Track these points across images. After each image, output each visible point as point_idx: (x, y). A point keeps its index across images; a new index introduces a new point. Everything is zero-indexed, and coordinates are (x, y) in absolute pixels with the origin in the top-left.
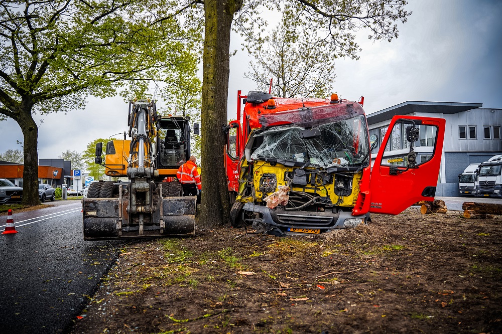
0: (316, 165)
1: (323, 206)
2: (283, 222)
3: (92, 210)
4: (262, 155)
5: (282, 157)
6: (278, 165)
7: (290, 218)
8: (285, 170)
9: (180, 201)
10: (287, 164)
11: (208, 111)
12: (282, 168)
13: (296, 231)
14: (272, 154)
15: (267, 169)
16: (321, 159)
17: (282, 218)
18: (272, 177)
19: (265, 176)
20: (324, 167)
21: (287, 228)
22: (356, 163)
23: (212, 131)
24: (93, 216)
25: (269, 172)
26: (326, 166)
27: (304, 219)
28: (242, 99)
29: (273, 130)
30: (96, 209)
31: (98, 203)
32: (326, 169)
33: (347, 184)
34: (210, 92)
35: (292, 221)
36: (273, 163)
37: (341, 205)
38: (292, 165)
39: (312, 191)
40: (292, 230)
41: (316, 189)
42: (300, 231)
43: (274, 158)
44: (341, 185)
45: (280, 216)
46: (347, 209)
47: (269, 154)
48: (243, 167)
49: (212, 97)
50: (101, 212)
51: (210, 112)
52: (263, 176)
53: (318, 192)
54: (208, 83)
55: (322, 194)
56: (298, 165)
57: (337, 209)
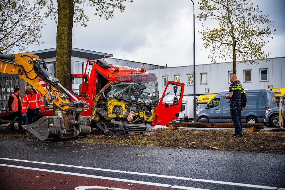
0: (140, 102)
1: (141, 121)
2: (127, 129)
3: (51, 123)
4: (116, 96)
5: (126, 97)
6: (122, 101)
7: (130, 127)
8: (125, 104)
9: (84, 118)
10: (128, 101)
11: (64, 66)
12: (124, 103)
13: (131, 133)
14: (121, 95)
15: (117, 103)
16: (143, 99)
17: (127, 127)
18: (120, 107)
19: (115, 106)
20: (143, 103)
21: (128, 132)
22: (155, 101)
23: (65, 78)
24: (52, 126)
25: (117, 104)
26: (144, 102)
27: (135, 128)
28: (89, 62)
29: (123, 84)
30: (52, 122)
31: (54, 119)
32: (144, 104)
33: (150, 111)
34: (64, 54)
35: (131, 128)
36: (120, 100)
37: (148, 121)
38: (131, 101)
39: (137, 114)
40: (130, 133)
41: (139, 113)
42: (133, 133)
43: (121, 97)
44: (148, 111)
45: (126, 126)
46: (150, 123)
47: (119, 95)
48: (97, 101)
49: (66, 57)
50: (55, 124)
51: (65, 66)
52: (114, 106)
53: (139, 114)
54: (63, 48)
55: (141, 116)
56: (133, 101)
57: (146, 123)
